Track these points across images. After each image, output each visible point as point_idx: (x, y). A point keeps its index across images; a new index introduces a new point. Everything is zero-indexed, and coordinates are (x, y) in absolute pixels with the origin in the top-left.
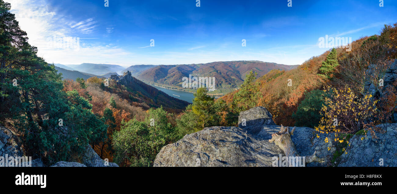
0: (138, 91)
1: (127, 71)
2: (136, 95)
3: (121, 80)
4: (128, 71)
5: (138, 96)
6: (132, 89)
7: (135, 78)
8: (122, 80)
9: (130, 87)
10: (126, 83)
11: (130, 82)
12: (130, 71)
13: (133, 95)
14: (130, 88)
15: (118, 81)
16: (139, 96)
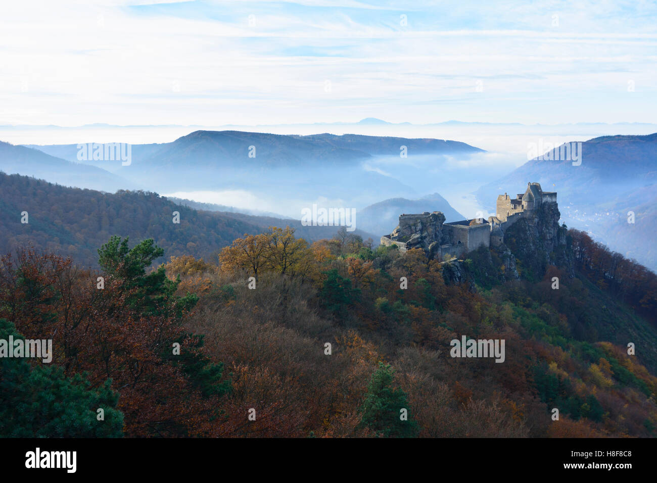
0: (607, 345)
1: (524, 189)
2: (594, 368)
3: (471, 255)
4: (536, 188)
5: (610, 382)
6: (565, 323)
7: (584, 239)
8: (482, 249)
9: (546, 309)
10: (516, 273)
11: (544, 269)
12: (544, 189)
13: (566, 366)
14: (543, 317)
15: (450, 259)
16: (616, 377)
